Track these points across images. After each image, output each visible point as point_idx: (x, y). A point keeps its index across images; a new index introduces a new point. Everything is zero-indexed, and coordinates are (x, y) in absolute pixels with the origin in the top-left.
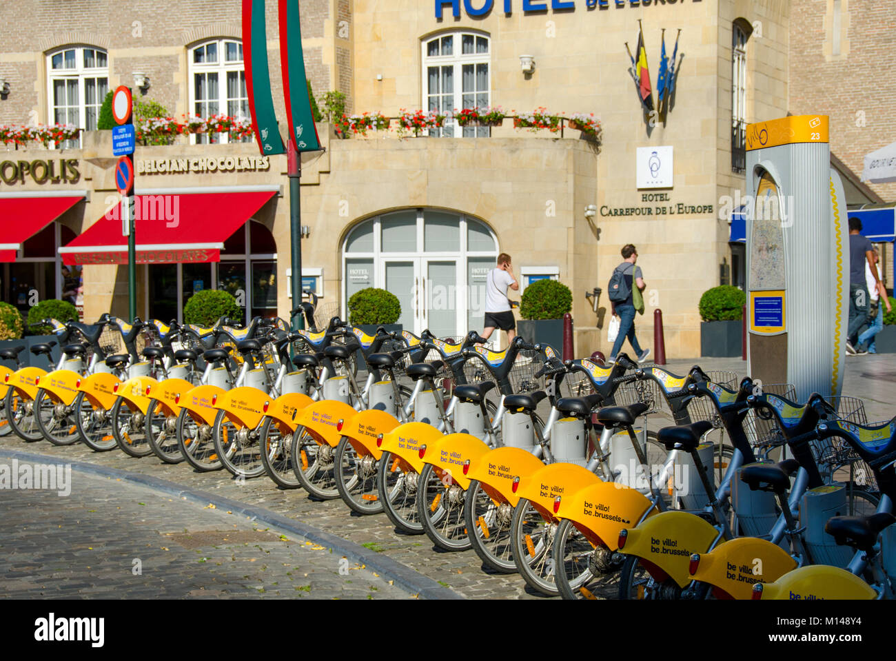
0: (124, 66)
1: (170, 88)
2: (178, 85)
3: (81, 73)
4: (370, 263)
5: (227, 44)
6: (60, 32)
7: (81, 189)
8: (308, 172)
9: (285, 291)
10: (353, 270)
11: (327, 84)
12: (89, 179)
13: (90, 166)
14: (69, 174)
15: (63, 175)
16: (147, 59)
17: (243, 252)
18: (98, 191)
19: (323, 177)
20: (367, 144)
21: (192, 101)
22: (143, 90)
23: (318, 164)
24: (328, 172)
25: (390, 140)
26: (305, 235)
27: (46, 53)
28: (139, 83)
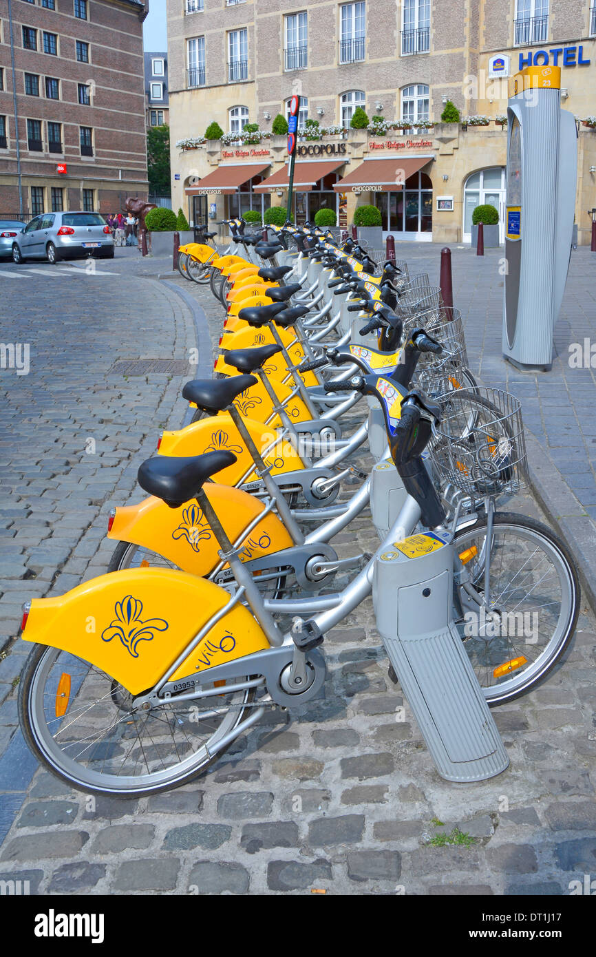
0: (372, 99)
1: (391, 109)
2: (395, 108)
3: (354, 103)
4: (477, 194)
5: (418, 87)
6: (346, 85)
7: (346, 158)
8: (447, 149)
9: (435, 207)
10: (469, 198)
11: (463, 105)
12: (350, 153)
13: (350, 146)
14: (341, 151)
15: (339, 151)
16: (382, 96)
17: (418, 188)
18: (353, 159)
19: (455, 151)
20: (477, 134)
21: (402, 115)
22: (380, 110)
23: (453, 144)
24: (457, 148)
25: (489, 132)
26: (446, 180)
27: (339, 95)
28: (378, 107)
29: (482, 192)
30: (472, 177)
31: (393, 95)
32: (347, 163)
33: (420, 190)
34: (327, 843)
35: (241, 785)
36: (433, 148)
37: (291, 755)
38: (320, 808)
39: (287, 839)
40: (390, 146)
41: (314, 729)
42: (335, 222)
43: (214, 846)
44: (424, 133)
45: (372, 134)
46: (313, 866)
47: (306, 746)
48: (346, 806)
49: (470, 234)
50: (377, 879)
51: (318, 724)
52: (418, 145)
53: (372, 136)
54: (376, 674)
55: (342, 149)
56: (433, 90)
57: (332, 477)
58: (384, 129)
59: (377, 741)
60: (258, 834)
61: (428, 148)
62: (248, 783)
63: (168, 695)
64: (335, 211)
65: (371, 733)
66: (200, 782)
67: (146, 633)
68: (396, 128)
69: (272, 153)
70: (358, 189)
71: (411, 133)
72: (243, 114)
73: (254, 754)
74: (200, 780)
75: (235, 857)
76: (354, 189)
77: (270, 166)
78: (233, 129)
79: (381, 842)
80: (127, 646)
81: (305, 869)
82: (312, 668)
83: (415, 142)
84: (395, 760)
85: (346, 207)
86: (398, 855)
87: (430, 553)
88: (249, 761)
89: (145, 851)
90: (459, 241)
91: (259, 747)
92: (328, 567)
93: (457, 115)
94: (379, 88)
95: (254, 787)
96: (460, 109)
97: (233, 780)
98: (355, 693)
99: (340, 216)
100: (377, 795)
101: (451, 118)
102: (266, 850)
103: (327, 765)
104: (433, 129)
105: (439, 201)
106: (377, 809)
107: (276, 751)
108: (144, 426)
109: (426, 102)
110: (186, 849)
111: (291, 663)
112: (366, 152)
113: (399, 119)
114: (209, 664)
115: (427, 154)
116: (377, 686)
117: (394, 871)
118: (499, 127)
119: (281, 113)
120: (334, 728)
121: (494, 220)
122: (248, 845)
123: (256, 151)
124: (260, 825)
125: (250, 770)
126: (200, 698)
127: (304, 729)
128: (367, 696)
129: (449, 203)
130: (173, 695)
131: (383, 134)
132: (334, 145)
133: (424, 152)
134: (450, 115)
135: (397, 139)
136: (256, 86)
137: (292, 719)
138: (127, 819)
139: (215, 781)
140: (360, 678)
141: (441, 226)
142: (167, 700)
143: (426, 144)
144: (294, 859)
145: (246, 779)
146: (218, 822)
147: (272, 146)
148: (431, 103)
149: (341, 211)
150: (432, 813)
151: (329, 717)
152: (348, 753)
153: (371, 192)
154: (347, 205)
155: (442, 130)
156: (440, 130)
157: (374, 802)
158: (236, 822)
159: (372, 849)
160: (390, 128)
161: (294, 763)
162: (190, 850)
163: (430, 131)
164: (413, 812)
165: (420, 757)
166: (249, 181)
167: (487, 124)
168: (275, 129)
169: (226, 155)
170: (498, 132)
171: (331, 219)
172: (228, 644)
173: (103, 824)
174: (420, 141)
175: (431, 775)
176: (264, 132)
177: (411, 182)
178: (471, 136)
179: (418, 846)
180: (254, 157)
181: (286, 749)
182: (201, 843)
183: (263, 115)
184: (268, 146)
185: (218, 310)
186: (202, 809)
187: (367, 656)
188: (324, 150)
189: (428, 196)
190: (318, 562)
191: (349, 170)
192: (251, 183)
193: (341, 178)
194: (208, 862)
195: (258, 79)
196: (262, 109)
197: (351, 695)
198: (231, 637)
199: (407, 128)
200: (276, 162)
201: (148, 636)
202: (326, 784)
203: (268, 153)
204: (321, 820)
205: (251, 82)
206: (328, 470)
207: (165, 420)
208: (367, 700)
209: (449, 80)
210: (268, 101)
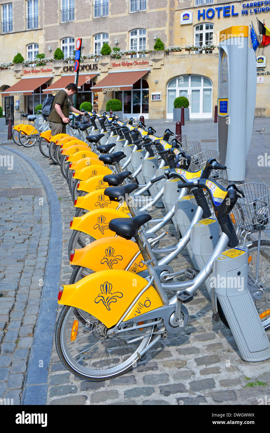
0: (113, 38)
1: (124, 43)
2: (126, 42)
3: (101, 40)
4: (175, 91)
5: (140, 30)
6: (97, 30)
7: (98, 72)
8: (158, 65)
9: (150, 99)
10: (170, 93)
11: (166, 40)
12: (100, 69)
13: (100, 65)
14: (95, 68)
15: (94, 68)
16: (119, 36)
17: (140, 88)
18: (102, 72)
19: (162, 66)
20: (175, 56)
21: (130, 47)
22: (117, 44)
23: (161, 63)
24: (163, 65)
25: (181, 55)
26: (157, 83)
27: (93, 36)
28: (116, 42)
29: (178, 89)
30: (172, 81)
31: (125, 35)
32: (99, 75)
33: (141, 90)
34: (200, 390)
35: (151, 372)
36: (149, 65)
37: (169, 359)
38: (192, 377)
39: (181, 390)
40: (124, 64)
41: (176, 349)
42: (92, 109)
43: (149, 394)
44: (143, 56)
45: (113, 58)
46: (197, 398)
47: (175, 355)
48: (203, 376)
49: (173, 114)
50: (227, 401)
51: (177, 347)
52: (140, 64)
53: (113, 59)
54: (198, 325)
55: (95, 67)
56: (148, 32)
57: (156, 238)
58: (120, 55)
59: (208, 351)
60: (167, 389)
61: (146, 65)
62: (154, 371)
63: (122, 328)
64: (91, 103)
65: (205, 348)
66: (131, 373)
67: (114, 299)
68: (127, 54)
69: (54, 70)
70: (106, 90)
71: (136, 57)
72: (35, 48)
73: (151, 360)
74: (130, 372)
75: (160, 398)
76: (103, 90)
77: (52, 78)
78: (29, 57)
79: (224, 387)
80: (106, 305)
81: (194, 400)
82: (183, 314)
83: (138, 62)
84: (220, 357)
85: (97, 101)
86: (233, 391)
87: (240, 255)
88: (151, 363)
89: (117, 400)
90: (164, 118)
91: (153, 357)
92: (170, 276)
93: (163, 46)
94: (117, 31)
95: (158, 372)
96: (164, 42)
97: (146, 371)
98: (191, 333)
99: (94, 106)
100: (217, 371)
101: (160, 48)
102: (173, 395)
103: (188, 362)
104: (149, 54)
105: (153, 95)
106: (218, 376)
107: (162, 358)
108: (30, 222)
109: (144, 39)
110: (136, 397)
111: (175, 312)
112: (110, 69)
113: (128, 49)
114: (140, 313)
115: (146, 68)
116: (201, 330)
117: (234, 397)
118: (188, 52)
119: (58, 47)
120: (186, 347)
121: (186, 105)
122: (164, 393)
123: (44, 69)
124: (167, 386)
125: (153, 366)
126: (135, 330)
127: (172, 349)
128: (197, 334)
129: (158, 96)
130: (124, 328)
131: (119, 58)
132: (91, 65)
133: (144, 68)
134: (159, 46)
135: (128, 60)
136: (43, 32)
137: (164, 346)
138: (102, 389)
139: (138, 371)
140: (190, 327)
141: (154, 110)
142: (122, 330)
143: (145, 63)
144: (188, 396)
145: (153, 369)
146: (146, 386)
147: (54, 66)
148: (147, 39)
149: (94, 103)
150: (244, 375)
151: (182, 343)
152: (197, 356)
153: (113, 92)
154: (99, 99)
155: (155, 55)
156: (153, 55)
157: (216, 373)
158: (155, 386)
159: (220, 390)
160: (124, 54)
161: (172, 362)
162: (138, 397)
163: (147, 55)
164: (235, 376)
165: (231, 355)
166: (39, 88)
167: (180, 51)
168: (56, 56)
169: (26, 72)
170: (186, 55)
171: (89, 107)
172: (148, 303)
173: (92, 392)
174: (141, 61)
175: (238, 361)
176: (49, 58)
177: (136, 85)
178: (172, 58)
179: (241, 388)
180: (43, 73)
181: (166, 357)
182: (142, 394)
183: (48, 48)
184: (51, 67)
185: (44, 161)
186: (136, 382)
187: (191, 318)
188: (84, 68)
189: (146, 93)
190: (165, 274)
191: (99, 79)
192: (40, 89)
193: (95, 84)
194: (148, 401)
195: (44, 28)
196: (47, 45)
197: (189, 334)
198: (149, 300)
199: (134, 54)
200: (56, 76)
201: (115, 300)
202: (191, 369)
203: (51, 70)
204: (194, 382)
205: (40, 29)
206: (153, 234)
207: (40, 219)
208: (197, 336)
209: (158, 26)
210: (51, 40)
